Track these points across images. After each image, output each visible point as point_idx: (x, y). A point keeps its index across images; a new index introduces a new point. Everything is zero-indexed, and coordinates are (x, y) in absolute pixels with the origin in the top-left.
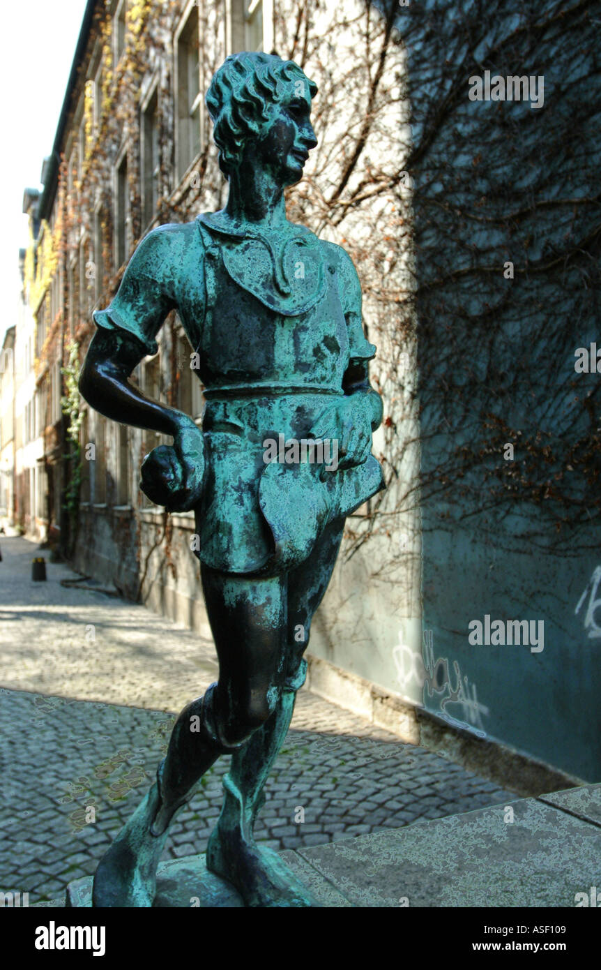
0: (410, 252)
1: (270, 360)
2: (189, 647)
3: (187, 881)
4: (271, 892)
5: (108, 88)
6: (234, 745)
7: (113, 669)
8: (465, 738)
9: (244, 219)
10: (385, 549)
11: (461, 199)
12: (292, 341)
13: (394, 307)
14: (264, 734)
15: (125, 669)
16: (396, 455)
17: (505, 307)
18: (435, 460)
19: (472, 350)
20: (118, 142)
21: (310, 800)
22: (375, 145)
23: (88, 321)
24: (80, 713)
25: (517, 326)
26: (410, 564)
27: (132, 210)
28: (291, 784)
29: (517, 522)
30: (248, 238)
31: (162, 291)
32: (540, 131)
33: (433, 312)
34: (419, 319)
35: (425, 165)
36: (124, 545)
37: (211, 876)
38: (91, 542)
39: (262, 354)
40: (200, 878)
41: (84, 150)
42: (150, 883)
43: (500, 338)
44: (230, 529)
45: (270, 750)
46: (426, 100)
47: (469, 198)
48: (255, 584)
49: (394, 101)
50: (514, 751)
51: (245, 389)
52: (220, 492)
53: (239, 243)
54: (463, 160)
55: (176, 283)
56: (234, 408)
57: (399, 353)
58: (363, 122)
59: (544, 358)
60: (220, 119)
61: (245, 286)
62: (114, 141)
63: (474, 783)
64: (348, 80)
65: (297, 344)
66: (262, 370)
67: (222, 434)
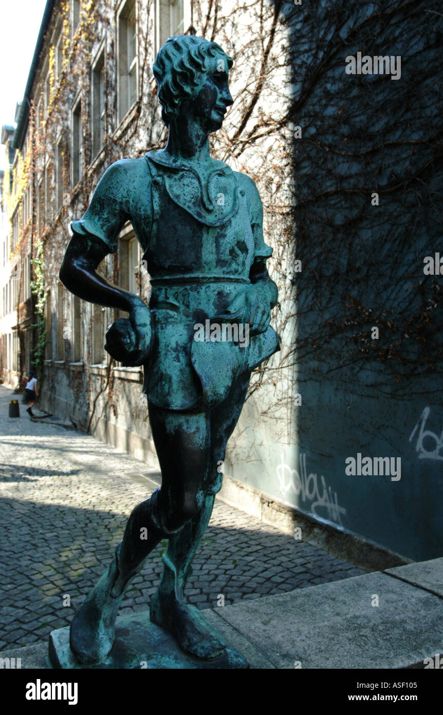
0: (291, 177)
1: (198, 257)
2: (126, 466)
3: (137, 629)
4: (197, 636)
5: (66, 51)
6: (172, 532)
7: (71, 482)
8: (329, 532)
9: (180, 156)
10: (271, 395)
11: (329, 139)
12: (214, 245)
13: (279, 217)
14: (192, 525)
15: (80, 482)
16: (280, 326)
17: (360, 219)
18: (308, 330)
19: (336, 250)
20: (74, 92)
21: (217, 576)
22: (266, 97)
23: (51, 225)
24: (47, 514)
25: (370, 233)
26: (289, 406)
27: (84, 143)
28: (202, 565)
29: (368, 375)
30: (183, 170)
31: (121, 207)
32: (387, 90)
33: (308, 222)
34: (297, 227)
35: (303, 114)
36: (78, 391)
37: (154, 626)
38: (53, 389)
39: (193, 254)
40: (145, 627)
41: (48, 98)
42: (111, 630)
43: (357, 241)
44: (170, 378)
45: (196, 536)
46: (304, 66)
47: (335, 139)
48: (188, 418)
49: (280, 66)
50: (364, 540)
51: (180, 278)
52: (163, 352)
53: (176, 173)
54: (330, 111)
55: (131, 202)
56: (173, 292)
57: (283, 251)
58: (258, 81)
59: (389, 256)
60: (163, 83)
61: (181, 205)
62: (71, 91)
63: (335, 563)
64: (246, 50)
65: (218, 246)
66: (193, 265)
67: (164, 311)
